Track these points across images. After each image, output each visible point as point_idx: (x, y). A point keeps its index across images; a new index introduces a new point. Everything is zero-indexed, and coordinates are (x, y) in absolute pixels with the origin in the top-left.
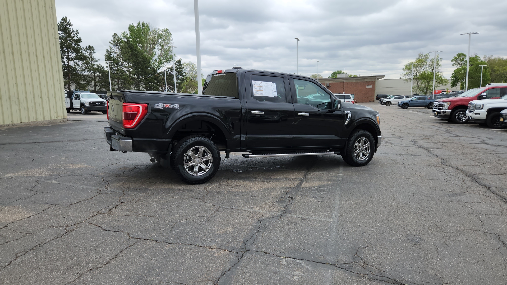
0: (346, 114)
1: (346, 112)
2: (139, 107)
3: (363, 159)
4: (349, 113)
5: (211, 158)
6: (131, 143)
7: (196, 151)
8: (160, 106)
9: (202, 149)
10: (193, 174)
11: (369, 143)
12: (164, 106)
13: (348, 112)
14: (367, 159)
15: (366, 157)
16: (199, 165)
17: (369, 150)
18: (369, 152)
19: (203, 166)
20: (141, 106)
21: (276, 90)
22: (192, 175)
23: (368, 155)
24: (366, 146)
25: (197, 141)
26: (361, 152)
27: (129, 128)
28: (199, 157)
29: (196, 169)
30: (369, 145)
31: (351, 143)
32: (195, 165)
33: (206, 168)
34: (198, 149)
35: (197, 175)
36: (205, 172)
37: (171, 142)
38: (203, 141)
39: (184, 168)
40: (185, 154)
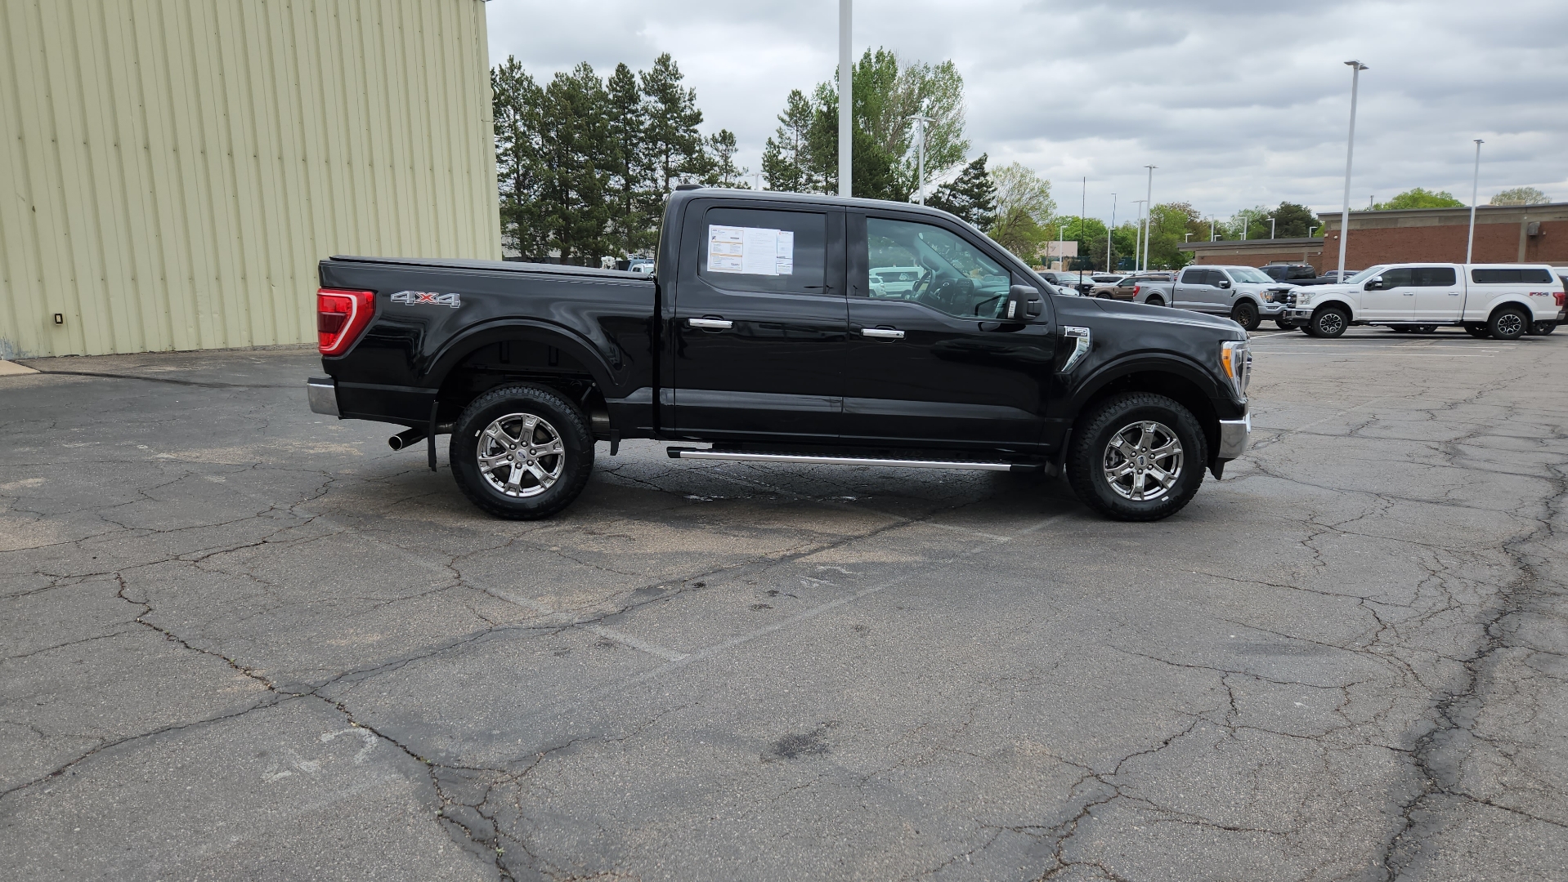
0: (1066, 335)
1: (1068, 329)
2: (350, 299)
3: (1146, 498)
4: (1079, 334)
5: (560, 450)
6: (333, 393)
7: (514, 428)
8: (407, 297)
9: (531, 422)
10: (506, 491)
11: (1176, 443)
12: (417, 297)
13: (1077, 330)
14: (1163, 499)
15: (1164, 490)
16: (525, 467)
17: (1179, 470)
18: (1176, 476)
19: (537, 473)
20: (357, 296)
21: (790, 254)
22: (504, 494)
23: (1170, 485)
24: (1164, 451)
25: (517, 397)
26: (1140, 471)
27: (326, 354)
28: (524, 443)
29: (515, 478)
30: (1177, 450)
31: (1090, 435)
32: (513, 465)
33: (547, 478)
34: (520, 422)
35: (518, 494)
36: (543, 490)
37: (438, 397)
38: (535, 399)
39: (480, 470)
40: (479, 432)
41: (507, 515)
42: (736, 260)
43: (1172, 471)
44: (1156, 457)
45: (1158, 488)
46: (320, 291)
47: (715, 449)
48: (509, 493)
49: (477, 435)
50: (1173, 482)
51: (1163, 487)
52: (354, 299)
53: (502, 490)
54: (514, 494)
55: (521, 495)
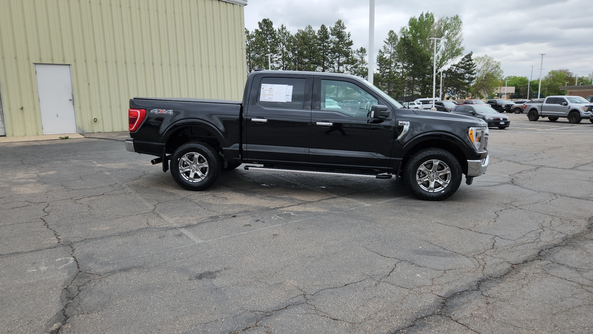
0: (399, 125)
1: (400, 122)
3: (435, 191)
4: (405, 124)
5: (207, 166)
6: (133, 144)
8: (156, 111)
9: (197, 156)
11: (448, 169)
12: (159, 111)
13: (404, 122)
14: (442, 192)
15: (443, 188)
16: (195, 172)
17: (449, 181)
18: (448, 183)
19: (199, 174)
21: (291, 94)
23: (445, 186)
24: (443, 172)
25: (192, 147)
26: (432, 180)
27: (131, 131)
28: (195, 163)
29: (192, 175)
30: (449, 172)
31: (410, 165)
32: (191, 170)
33: (202, 176)
34: (193, 155)
35: (193, 181)
36: (201, 180)
37: (165, 146)
38: (198, 147)
39: (180, 172)
40: (179, 159)
41: (188, 189)
42: (271, 97)
43: (447, 180)
44: (440, 175)
45: (441, 187)
46: (129, 109)
47: (264, 167)
48: (190, 181)
49: (178, 160)
50: (447, 185)
51: (443, 187)
52: (139, 112)
53: (187, 180)
54: (191, 181)
55: (194, 181)
